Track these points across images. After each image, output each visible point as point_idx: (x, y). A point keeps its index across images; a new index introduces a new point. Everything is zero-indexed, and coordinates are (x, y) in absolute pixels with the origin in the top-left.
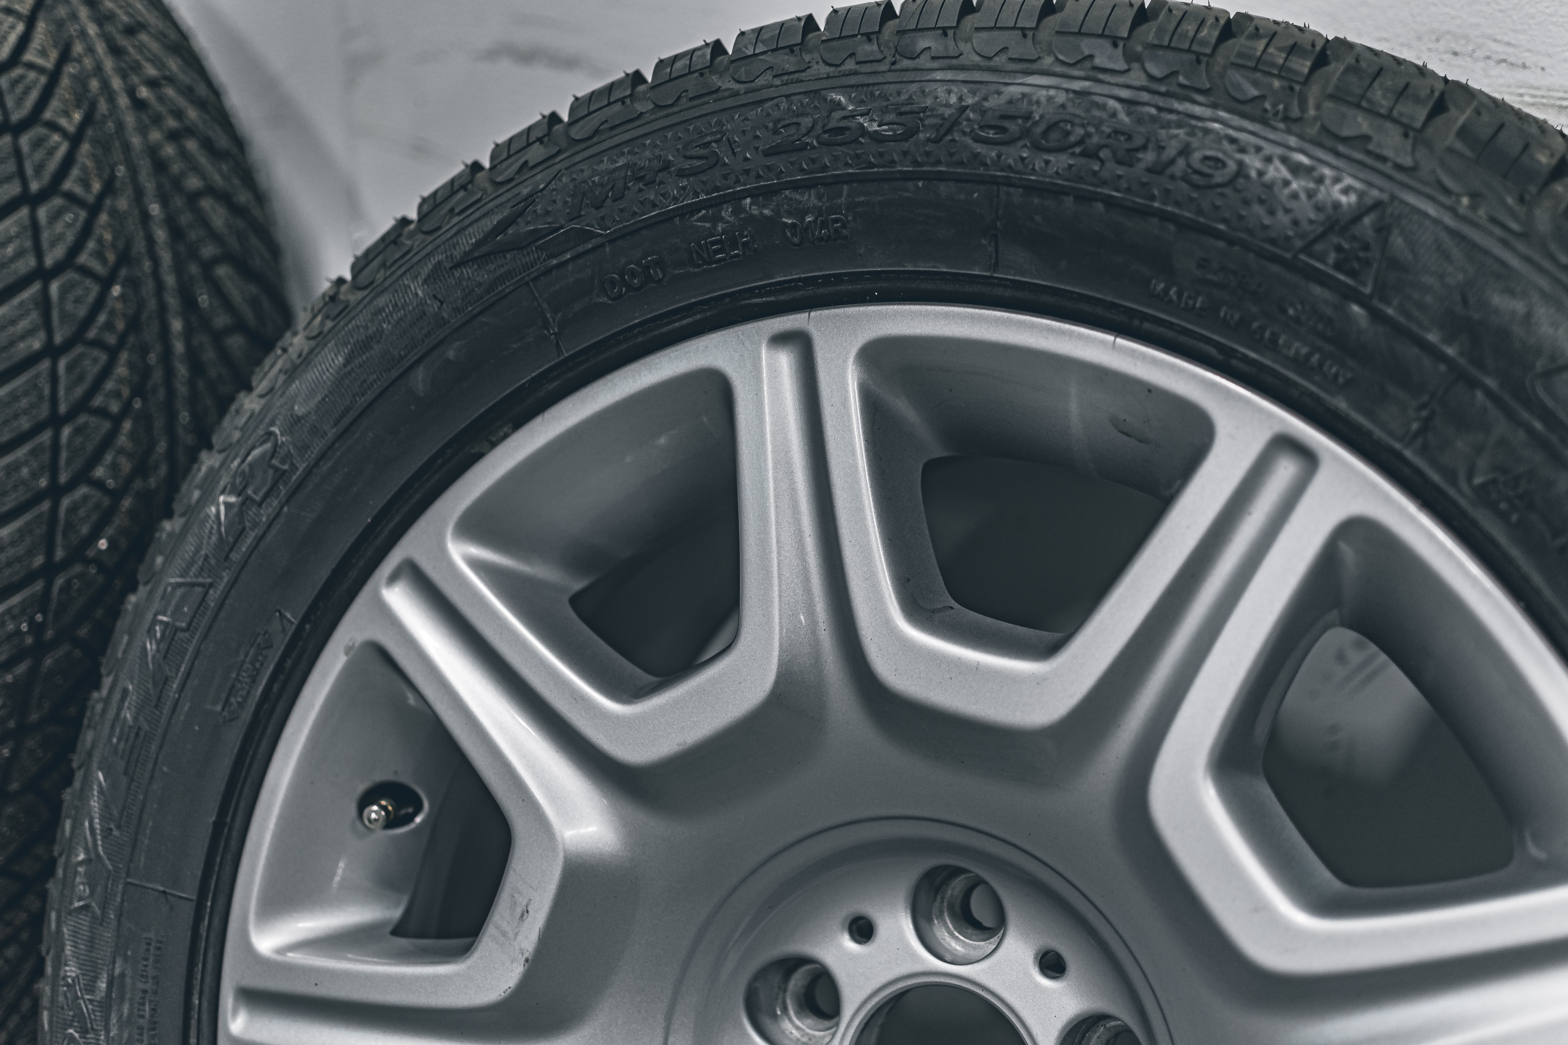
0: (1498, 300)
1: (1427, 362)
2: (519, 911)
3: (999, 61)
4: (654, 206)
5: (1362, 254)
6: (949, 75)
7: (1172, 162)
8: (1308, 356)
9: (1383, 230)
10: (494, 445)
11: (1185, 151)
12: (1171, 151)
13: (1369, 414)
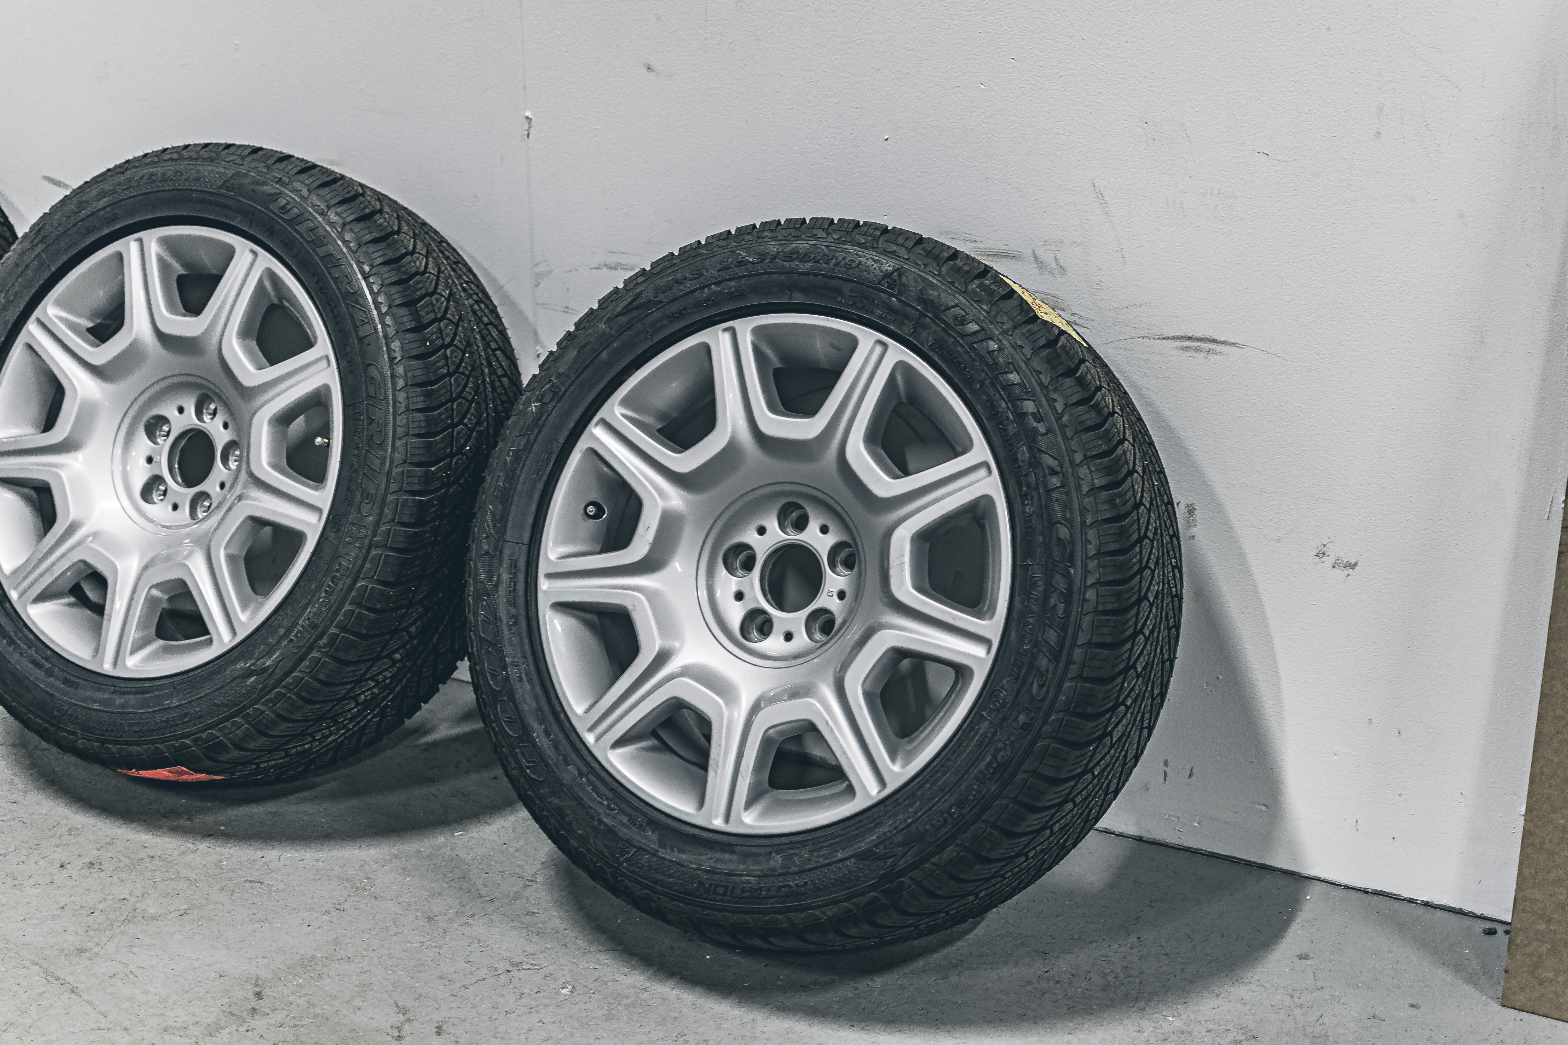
0: (931, 292)
1: (913, 311)
2: (646, 527)
3: (789, 237)
4: (682, 290)
5: (894, 283)
6: (774, 243)
7: (840, 262)
8: (881, 315)
9: (900, 276)
10: (629, 376)
11: (844, 259)
12: (840, 259)
13: (900, 329)
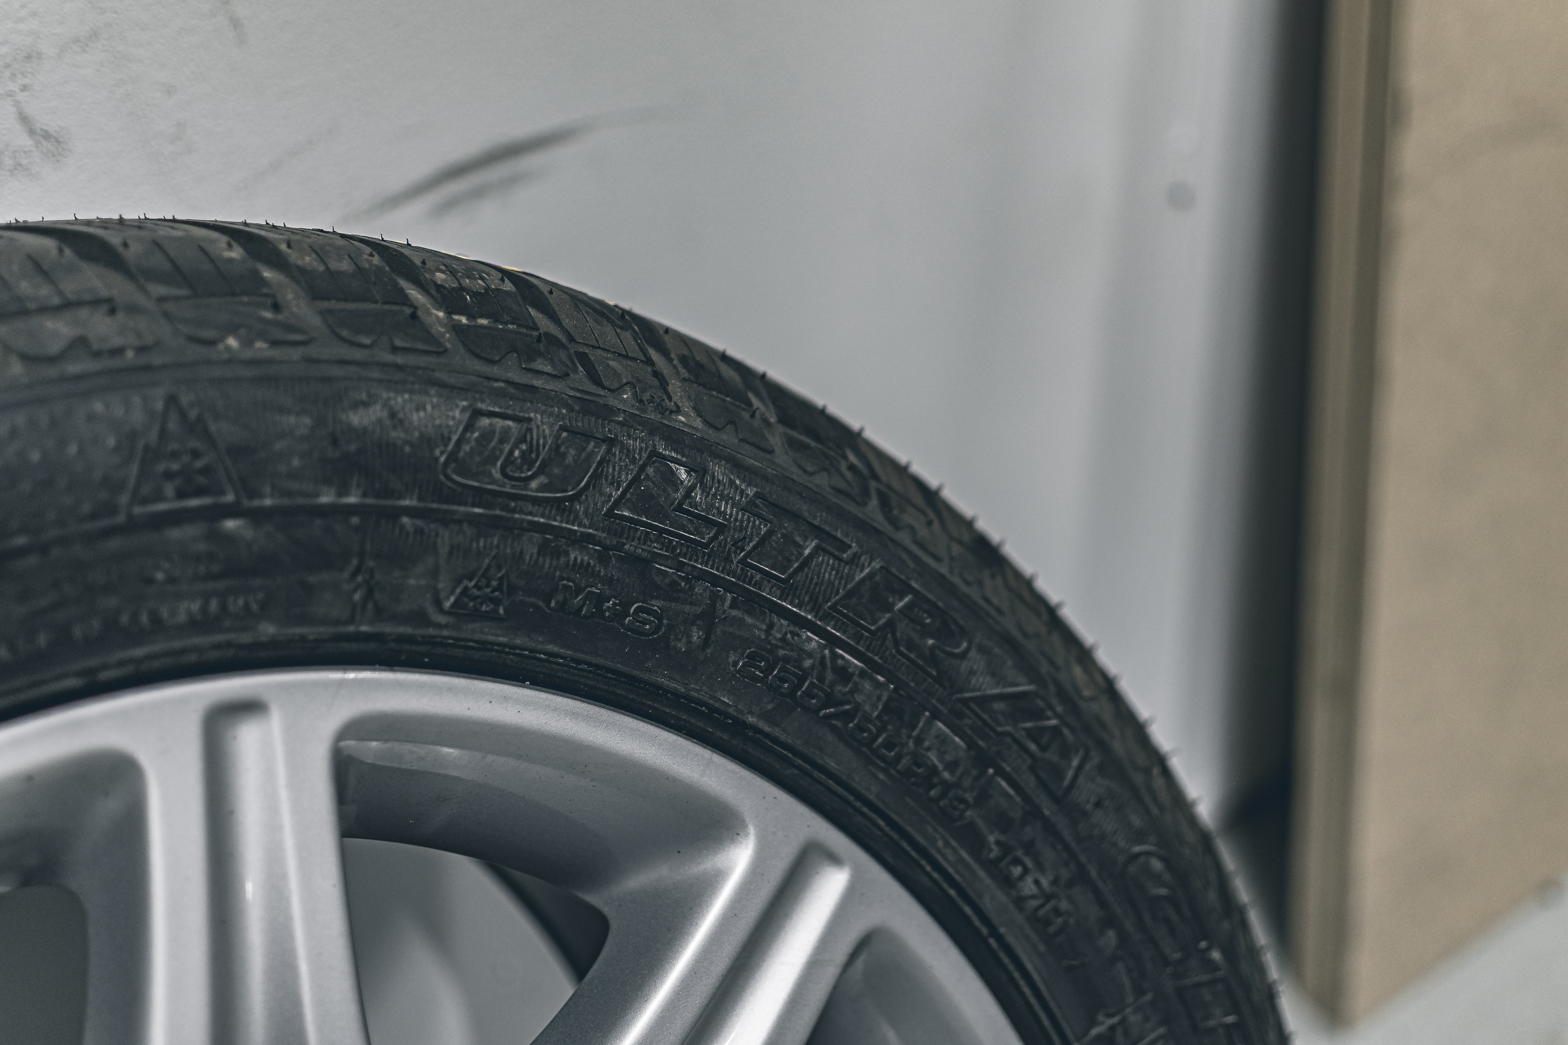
1: (336, 526)
5: (199, 464)
8: (204, 609)
9: (196, 426)
